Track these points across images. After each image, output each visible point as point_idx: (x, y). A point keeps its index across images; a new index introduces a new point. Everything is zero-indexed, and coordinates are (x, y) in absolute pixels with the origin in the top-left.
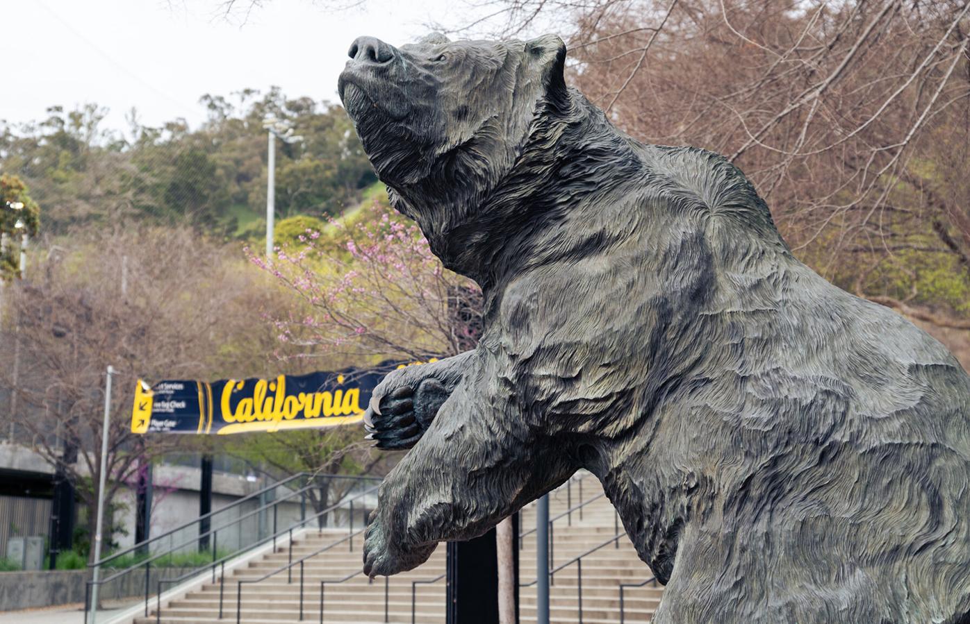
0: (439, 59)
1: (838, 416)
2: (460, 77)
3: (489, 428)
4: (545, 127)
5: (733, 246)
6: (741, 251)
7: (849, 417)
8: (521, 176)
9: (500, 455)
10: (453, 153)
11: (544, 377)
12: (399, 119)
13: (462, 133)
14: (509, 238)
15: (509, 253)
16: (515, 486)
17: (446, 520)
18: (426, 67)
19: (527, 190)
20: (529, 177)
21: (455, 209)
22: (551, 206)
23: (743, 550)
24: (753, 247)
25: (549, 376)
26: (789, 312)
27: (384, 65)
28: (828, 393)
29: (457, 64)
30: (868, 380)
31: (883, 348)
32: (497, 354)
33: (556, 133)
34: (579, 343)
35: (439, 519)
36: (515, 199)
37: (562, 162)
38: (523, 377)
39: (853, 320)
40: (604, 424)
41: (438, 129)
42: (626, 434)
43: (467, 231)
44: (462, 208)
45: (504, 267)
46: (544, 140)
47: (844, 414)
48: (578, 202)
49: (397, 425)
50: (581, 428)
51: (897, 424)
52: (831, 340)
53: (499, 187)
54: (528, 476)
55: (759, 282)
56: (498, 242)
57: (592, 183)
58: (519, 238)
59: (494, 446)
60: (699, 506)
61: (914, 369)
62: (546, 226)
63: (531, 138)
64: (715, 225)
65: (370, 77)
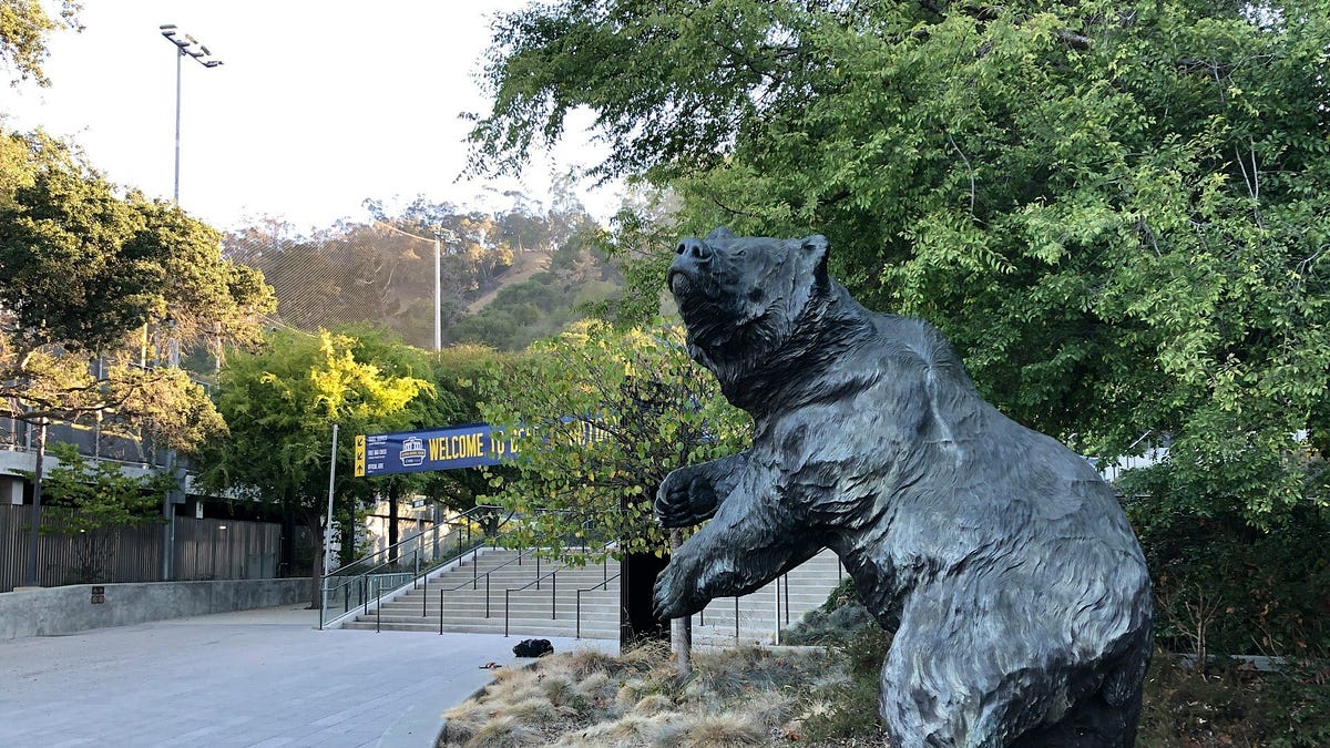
0: (740, 254)
1: (1026, 517)
2: (756, 268)
3: (765, 521)
4: (816, 306)
5: (944, 392)
6: (950, 396)
7: (1033, 519)
8: (798, 342)
9: (773, 540)
10: (748, 325)
11: (808, 486)
12: (713, 300)
13: (757, 310)
14: (783, 384)
15: (783, 395)
16: (780, 560)
17: (729, 583)
18: (732, 260)
19: (800, 352)
20: (803, 342)
21: (746, 363)
22: (815, 362)
23: (957, 611)
24: (958, 392)
25: (812, 485)
26: (986, 442)
27: (707, 260)
28: (1018, 501)
29: (754, 258)
30: (1044, 492)
31: (1054, 469)
32: (770, 468)
33: (822, 310)
34: (835, 462)
35: (723, 583)
36: (792, 358)
37: (825, 331)
38: (791, 486)
39: (1031, 447)
40: (851, 520)
41: (739, 307)
42: (867, 527)
43: (753, 379)
44: (752, 364)
45: (776, 406)
46: (815, 316)
47: (1030, 516)
48: (834, 359)
49: (677, 511)
50: (833, 522)
51: (1066, 523)
52: (1017, 462)
53: (781, 349)
54: (791, 553)
55: (965, 419)
56: (774, 388)
57: (844, 345)
58: (791, 385)
59: (768, 532)
60: (923, 579)
61: (1075, 484)
62: (811, 378)
63: (807, 314)
64: (930, 376)
65: (695, 270)
